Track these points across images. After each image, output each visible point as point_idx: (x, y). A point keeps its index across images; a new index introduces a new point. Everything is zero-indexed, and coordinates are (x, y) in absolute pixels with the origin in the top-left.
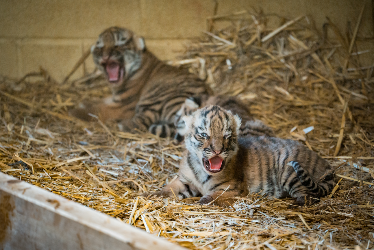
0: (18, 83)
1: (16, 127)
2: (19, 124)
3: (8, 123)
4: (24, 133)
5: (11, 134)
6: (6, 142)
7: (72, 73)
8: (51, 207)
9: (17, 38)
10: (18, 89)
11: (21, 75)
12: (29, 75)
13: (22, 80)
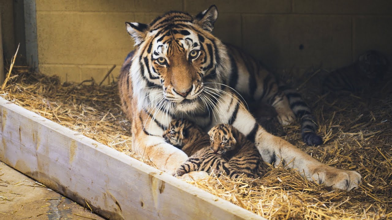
0: (79, 85)
1: (78, 106)
2: (79, 105)
3: (75, 104)
4: (81, 109)
5: (75, 109)
6: (74, 113)
7: (104, 80)
8: (93, 147)
9: (79, 65)
10: (79, 88)
11: (81, 81)
12: (85, 81)
13: (81, 84)
